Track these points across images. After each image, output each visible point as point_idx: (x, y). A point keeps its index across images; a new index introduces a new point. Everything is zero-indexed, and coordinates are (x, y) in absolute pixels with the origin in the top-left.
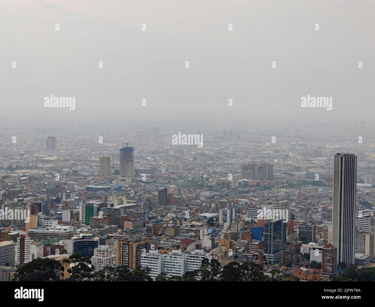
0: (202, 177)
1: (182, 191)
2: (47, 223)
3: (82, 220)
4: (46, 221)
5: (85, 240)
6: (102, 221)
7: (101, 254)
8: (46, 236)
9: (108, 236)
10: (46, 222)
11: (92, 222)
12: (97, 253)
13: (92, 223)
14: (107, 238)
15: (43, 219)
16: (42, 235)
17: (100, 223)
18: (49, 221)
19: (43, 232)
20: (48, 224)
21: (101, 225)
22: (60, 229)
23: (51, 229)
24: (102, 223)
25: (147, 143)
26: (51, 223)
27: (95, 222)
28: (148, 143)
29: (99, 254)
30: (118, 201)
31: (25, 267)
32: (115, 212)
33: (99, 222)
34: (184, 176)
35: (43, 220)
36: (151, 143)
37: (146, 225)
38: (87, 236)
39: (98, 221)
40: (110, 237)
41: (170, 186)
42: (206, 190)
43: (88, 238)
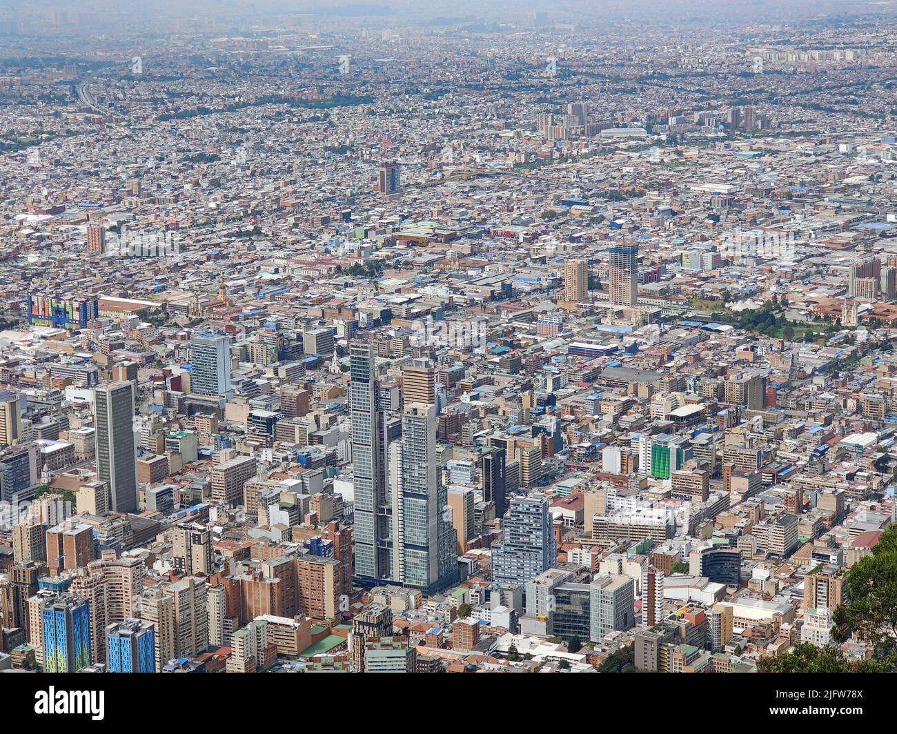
5: (719, 550)
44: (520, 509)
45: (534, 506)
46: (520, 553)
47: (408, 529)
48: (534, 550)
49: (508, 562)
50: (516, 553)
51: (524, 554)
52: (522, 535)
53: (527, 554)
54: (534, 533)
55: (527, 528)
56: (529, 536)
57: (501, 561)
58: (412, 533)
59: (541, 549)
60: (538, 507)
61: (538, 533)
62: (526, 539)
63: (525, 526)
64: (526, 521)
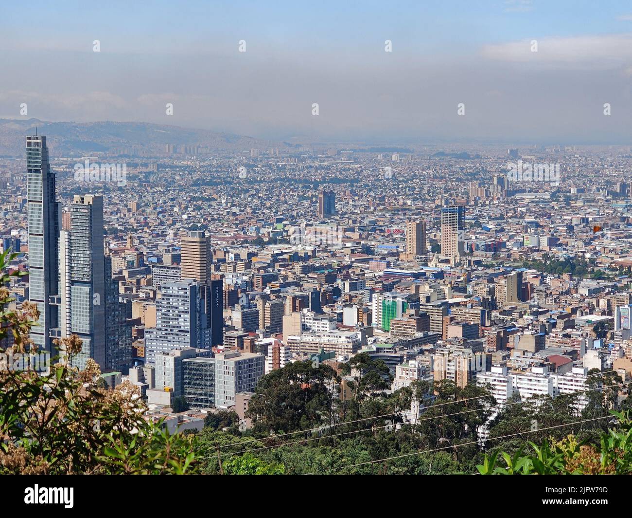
0: (583, 257)
1: (547, 279)
2: (318, 327)
3: (376, 323)
4: (316, 322)
5: (381, 354)
6: (411, 326)
7: (407, 374)
8: (316, 347)
9: (421, 350)
10: (316, 325)
11: (393, 326)
12: (401, 373)
13: (393, 329)
14: (419, 353)
15: (310, 319)
16: (309, 346)
17: (407, 328)
18: (321, 322)
19: (311, 340)
20: (319, 329)
21: (410, 332)
22: (340, 337)
23: (324, 336)
24: (410, 328)
25: (487, 202)
26: (324, 326)
27: (398, 327)
28: (490, 202)
29: (404, 375)
30: (438, 295)
31: (275, 376)
32: (433, 311)
33: (405, 327)
34: (551, 255)
35: (311, 321)
36: (495, 202)
37: (485, 334)
38: (385, 348)
39: (403, 325)
40: (424, 352)
41: (527, 271)
42: (589, 279)
43: (386, 350)
44: (170, 292)
45: (182, 289)
46: (170, 337)
47: (74, 317)
48: (183, 334)
49: (160, 346)
50: (167, 338)
51: (174, 338)
52: (172, 319)
53: (177, 338)
54: (182, 316)
55: (176, 311)
56: (178, 319)
57: (154, 346)
58: (78, 321)
59: (188, 332)
60: (186, 289)
61: (186, 316)
62: (175, 323)
63: (174, 309)
64: (175, 304)
